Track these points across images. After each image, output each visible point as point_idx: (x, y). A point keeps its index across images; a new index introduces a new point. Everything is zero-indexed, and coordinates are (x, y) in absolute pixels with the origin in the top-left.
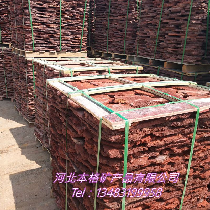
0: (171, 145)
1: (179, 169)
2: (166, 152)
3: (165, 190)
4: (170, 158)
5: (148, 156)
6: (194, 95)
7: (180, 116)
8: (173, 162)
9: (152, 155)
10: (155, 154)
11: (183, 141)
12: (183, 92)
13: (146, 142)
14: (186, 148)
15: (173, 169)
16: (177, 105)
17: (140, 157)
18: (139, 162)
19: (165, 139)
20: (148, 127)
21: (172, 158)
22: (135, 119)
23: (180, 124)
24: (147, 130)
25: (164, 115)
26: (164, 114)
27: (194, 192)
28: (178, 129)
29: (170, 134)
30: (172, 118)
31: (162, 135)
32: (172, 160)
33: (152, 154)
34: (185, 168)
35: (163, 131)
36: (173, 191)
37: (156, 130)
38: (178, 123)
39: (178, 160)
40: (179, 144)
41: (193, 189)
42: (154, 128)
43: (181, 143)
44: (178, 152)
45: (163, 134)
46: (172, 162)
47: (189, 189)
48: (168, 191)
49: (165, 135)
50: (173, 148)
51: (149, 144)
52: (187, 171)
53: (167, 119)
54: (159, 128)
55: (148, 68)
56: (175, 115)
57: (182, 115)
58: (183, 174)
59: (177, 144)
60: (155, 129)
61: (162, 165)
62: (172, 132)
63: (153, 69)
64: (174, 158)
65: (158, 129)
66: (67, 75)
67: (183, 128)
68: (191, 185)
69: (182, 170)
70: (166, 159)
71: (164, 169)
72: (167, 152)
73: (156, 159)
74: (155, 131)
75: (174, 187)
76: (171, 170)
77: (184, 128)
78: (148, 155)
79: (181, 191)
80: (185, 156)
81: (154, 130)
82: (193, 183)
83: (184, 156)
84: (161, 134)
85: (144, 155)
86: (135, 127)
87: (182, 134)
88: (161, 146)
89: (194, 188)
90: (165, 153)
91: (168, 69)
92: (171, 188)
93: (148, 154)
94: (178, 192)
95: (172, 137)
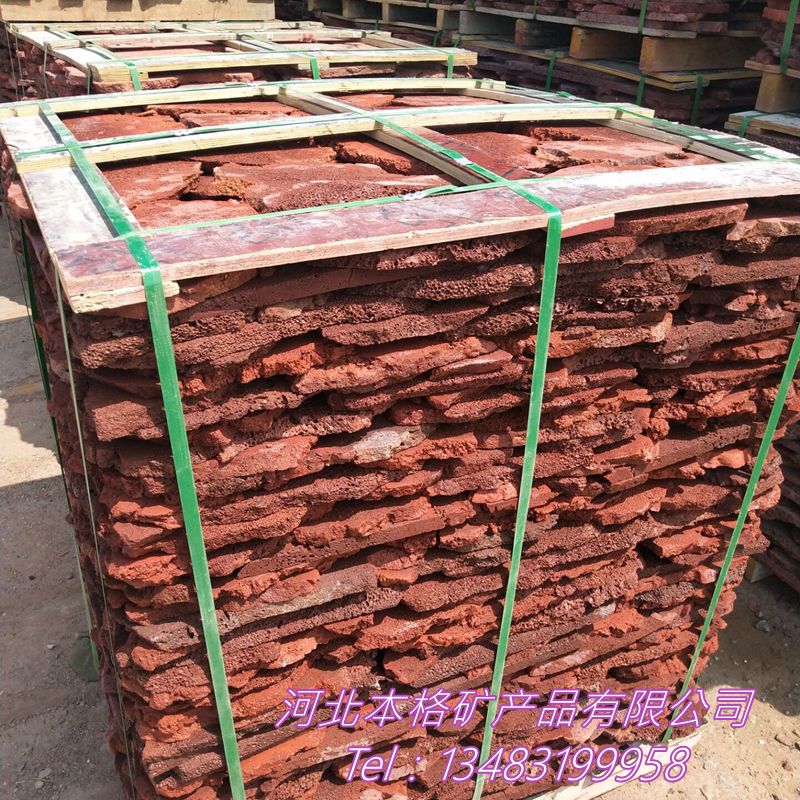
0: (425, 385)
1: (479, 487)
2: (409, 414)
3: (423, 573)
4: (431, 442)
5: (313, 430)
6: (600, 161)
7: (455, 249)
8: (445, 456)
9: (331, 428)
10: (345, 422)
11: (484, 365)
12: (557, 148)
13: (289, 369)
14: (509, 400)
15: (451, 487)
16: (460, 200)
17: (278, 435)
18: (264, 456)
19: (388, 358)
20: (294, 302)
21: (440, 442)
22: (197, 263)
23: (459, 288)
24: (291, 317)
25: (362, 247)
26: (363, 239)
27: (565, 580)
28: (453, 314)
29: (416, 334)
30: (414, 260)
31: (368, 342)
32: (441, 451)
33: (332, 424)
34: (510, 484)
35: (374, 321)
36: (460, 577)
37: (341, 315)
38: (449, 286)
39: (469, 452)
40: (470, 379)
41: (561, 567)
42: (327, 309)
43: (479, 374)
44: (465, 416)
45: (374, 334)
46: (439, 459)
47: (540, 568)
48: (440, 576)
49: (384, 340)
50: (436, 399)
51: (306, 380)
52: (518, 497)
53: (385, 264)
54: (355, 308)
55: (510, 62)
56: (430, 247)
57: (469, 244)
58: (499, 509)
59: (458, 380)
60: (337, 313)
61: (387, 469)
62: (425, 325)
63: (531, 65)
64: (452, 440)
65: (352, 313)
66: (112, 86)
67: (478, 310)
68: (551, 551)
69: (493, 491)
70: (406, 447)
71: (402, 489)
72: (418, 415)
73: (355, 447)
74: (338, 324)
75: (466, 560)
76: (442, 493)
77: (485, 310)
78: (316, 428)
79: (499, 575)
80: (511, 433)
81: (331, 315)
82: (558, 545)
83: (506, 432)
84: (365, 333)
85: (298, 427)
86: (217, 300)
87: (481, 338)
88: (371, 390)
89: (564, 562)
90: (405, 422)
91: (587, 60)
92: (451, 566)
93: (316, 421)
94: (486, 579)
95: (427, 351)
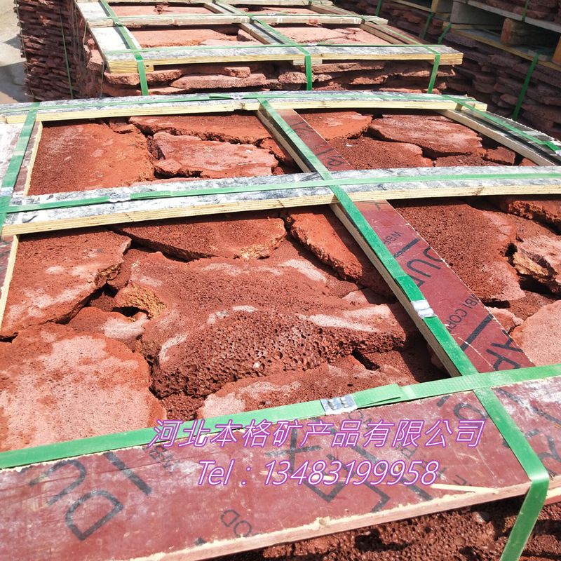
66: (120, 78)
